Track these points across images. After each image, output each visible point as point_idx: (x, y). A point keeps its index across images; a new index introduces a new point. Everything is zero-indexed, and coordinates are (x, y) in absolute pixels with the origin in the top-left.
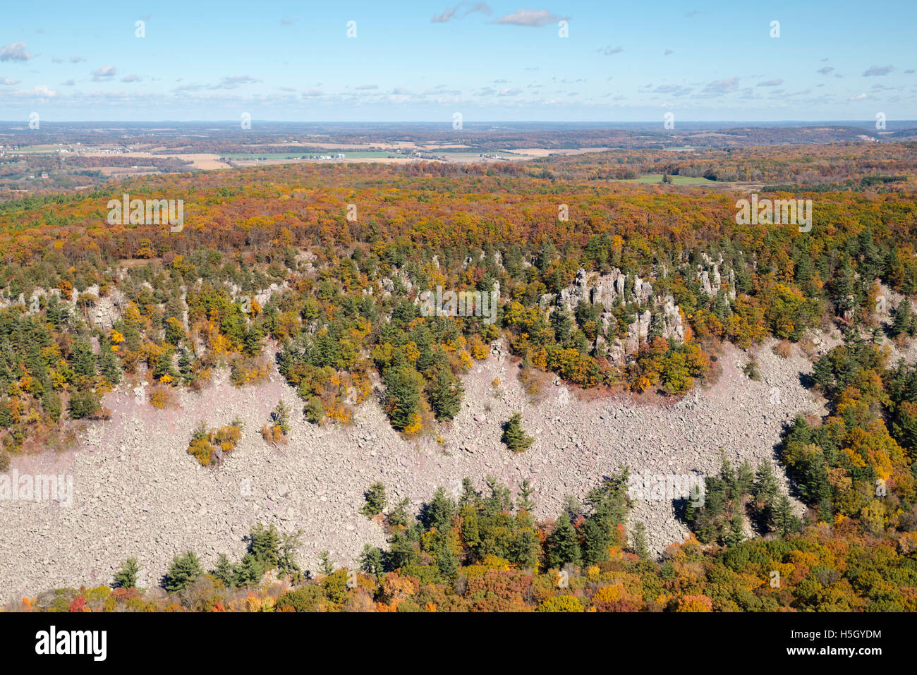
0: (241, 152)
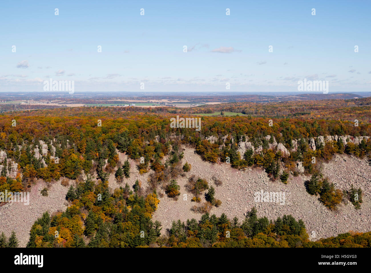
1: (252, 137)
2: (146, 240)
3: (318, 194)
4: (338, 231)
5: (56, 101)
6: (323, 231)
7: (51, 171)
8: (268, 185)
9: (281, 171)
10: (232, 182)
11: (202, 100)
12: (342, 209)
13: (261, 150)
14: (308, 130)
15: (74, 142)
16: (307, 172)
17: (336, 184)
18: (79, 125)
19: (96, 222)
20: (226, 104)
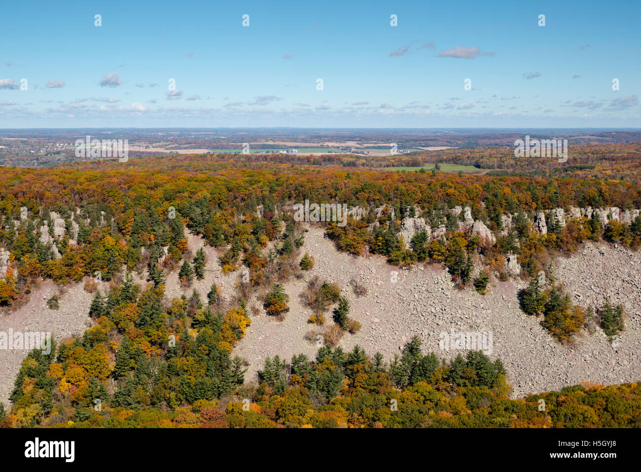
0: (228, 148)
1: (428, 208)
2: (215, 389)
3: (542, 314)
4: (568, 382)
5: (162, 143)
6: (542, 381)
7: (66, 265)
8: (450, 297)
9: (476, 272)
10: (385, 291)
11: (418, 142)
12: (583, 341)
13: (442, 233)
14: (535, 198)
15: (113, 215)
16: (526, 273)
17: (578, 297)
18: (126, 186)
19: (132, 356)
20: (454, 150)
